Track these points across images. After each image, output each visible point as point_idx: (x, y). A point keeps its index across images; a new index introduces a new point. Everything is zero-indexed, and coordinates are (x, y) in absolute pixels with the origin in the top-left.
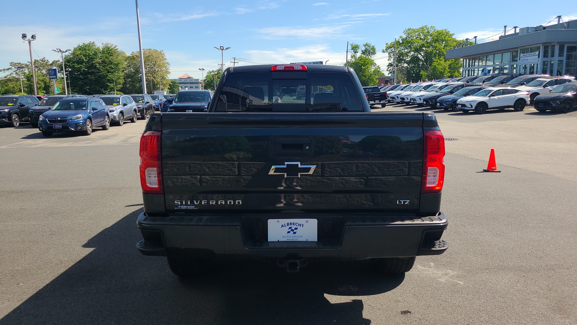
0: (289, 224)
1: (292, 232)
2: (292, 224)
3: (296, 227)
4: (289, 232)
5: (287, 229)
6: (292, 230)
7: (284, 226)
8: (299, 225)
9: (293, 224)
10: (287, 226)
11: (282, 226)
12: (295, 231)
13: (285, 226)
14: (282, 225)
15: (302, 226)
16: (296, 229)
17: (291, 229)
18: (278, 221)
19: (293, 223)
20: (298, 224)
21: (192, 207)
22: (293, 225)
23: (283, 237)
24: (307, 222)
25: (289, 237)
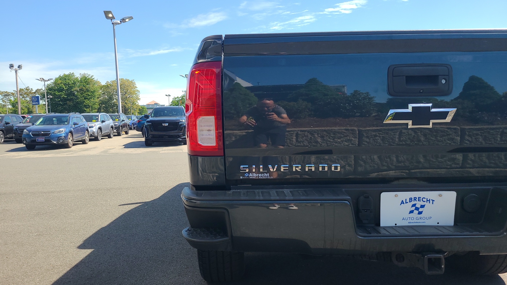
0: (413, 199)
1: (416, 212)
2: (417, 200)
3: (423, 204)
4: (411, 212)
5: (408, 206)
6: (417, 209)
7: (405, 202)
8: (427, 200)
9: (419, 199)
10: (410, 202)
11: (401, 203)
13: (406, 203)
14: (402, 201)
15: (431, 201)
16: (423, 206)
17: (414, 208)
18: (396, 196)
19: (419, 198)
20: (425, 200)
21: (266, 176)
22: (419, 201)
23: (403, 219)
24: (440, 195)
25: (412, 219)
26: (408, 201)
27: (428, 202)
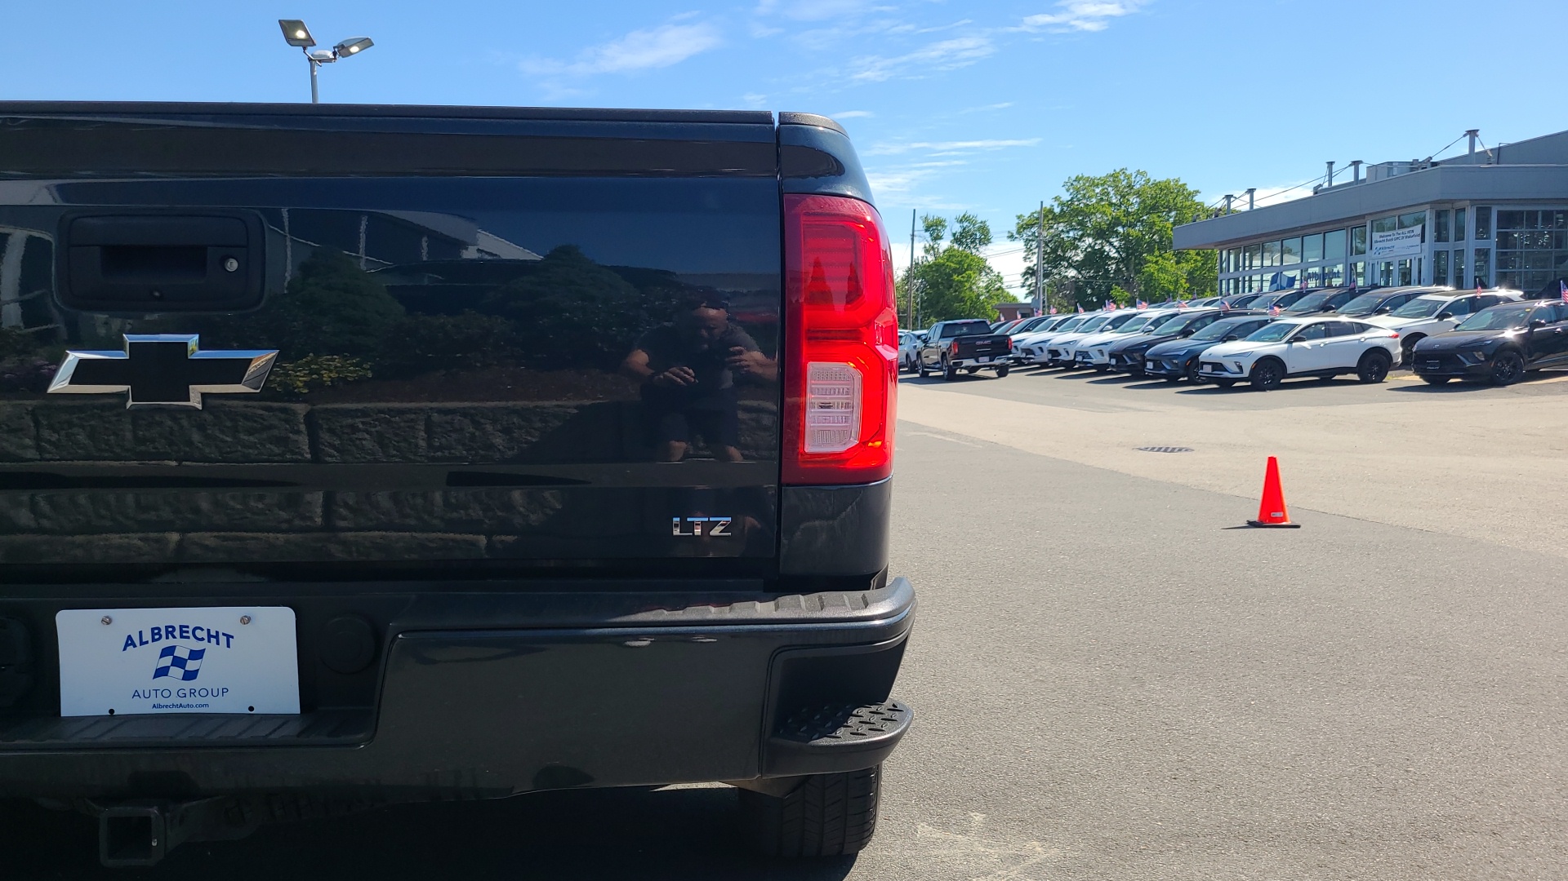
0: (163, 633)
1: (177, 672)
2: (177, 633)
3: (197, 646)
4: (161, 672)
5: (151, 655)
6: (179, 662)
7: (137, 642)
8: (210, 636)
9: (182, 632)
10: (154, 640)
11: (127, 645)
12: (191, 665)
13: (142, 643)
14: (129, 637)
15: (223, 639)
16: (197, 655)
17: (170, 658)
18: (108, 621)
19: (181, 627)
20: (204, 634)
22: (182, 637)
23: (136, 694)
24: (246, 620)
25: (166, 694)
26: (147, 636)
27: (213, 640)
